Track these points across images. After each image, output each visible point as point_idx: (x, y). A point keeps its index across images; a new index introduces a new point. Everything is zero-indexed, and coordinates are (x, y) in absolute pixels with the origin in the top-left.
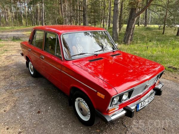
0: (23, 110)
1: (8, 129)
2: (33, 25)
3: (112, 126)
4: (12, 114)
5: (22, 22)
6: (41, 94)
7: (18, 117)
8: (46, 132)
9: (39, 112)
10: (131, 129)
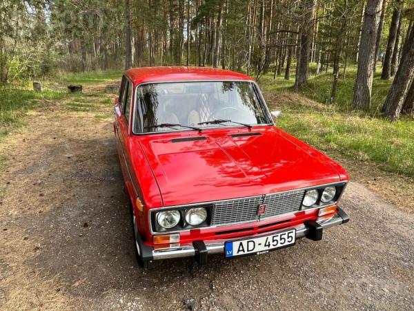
0: (67, 216)
1: (25, 239)
2: (200, 66)
3: (187, 280)
4: (48, 218)
5: (180, 57)
6: (112, 197)
7: (52, 226)
8: (73, 259)
9: (86, 225)
10: (218, 296)
